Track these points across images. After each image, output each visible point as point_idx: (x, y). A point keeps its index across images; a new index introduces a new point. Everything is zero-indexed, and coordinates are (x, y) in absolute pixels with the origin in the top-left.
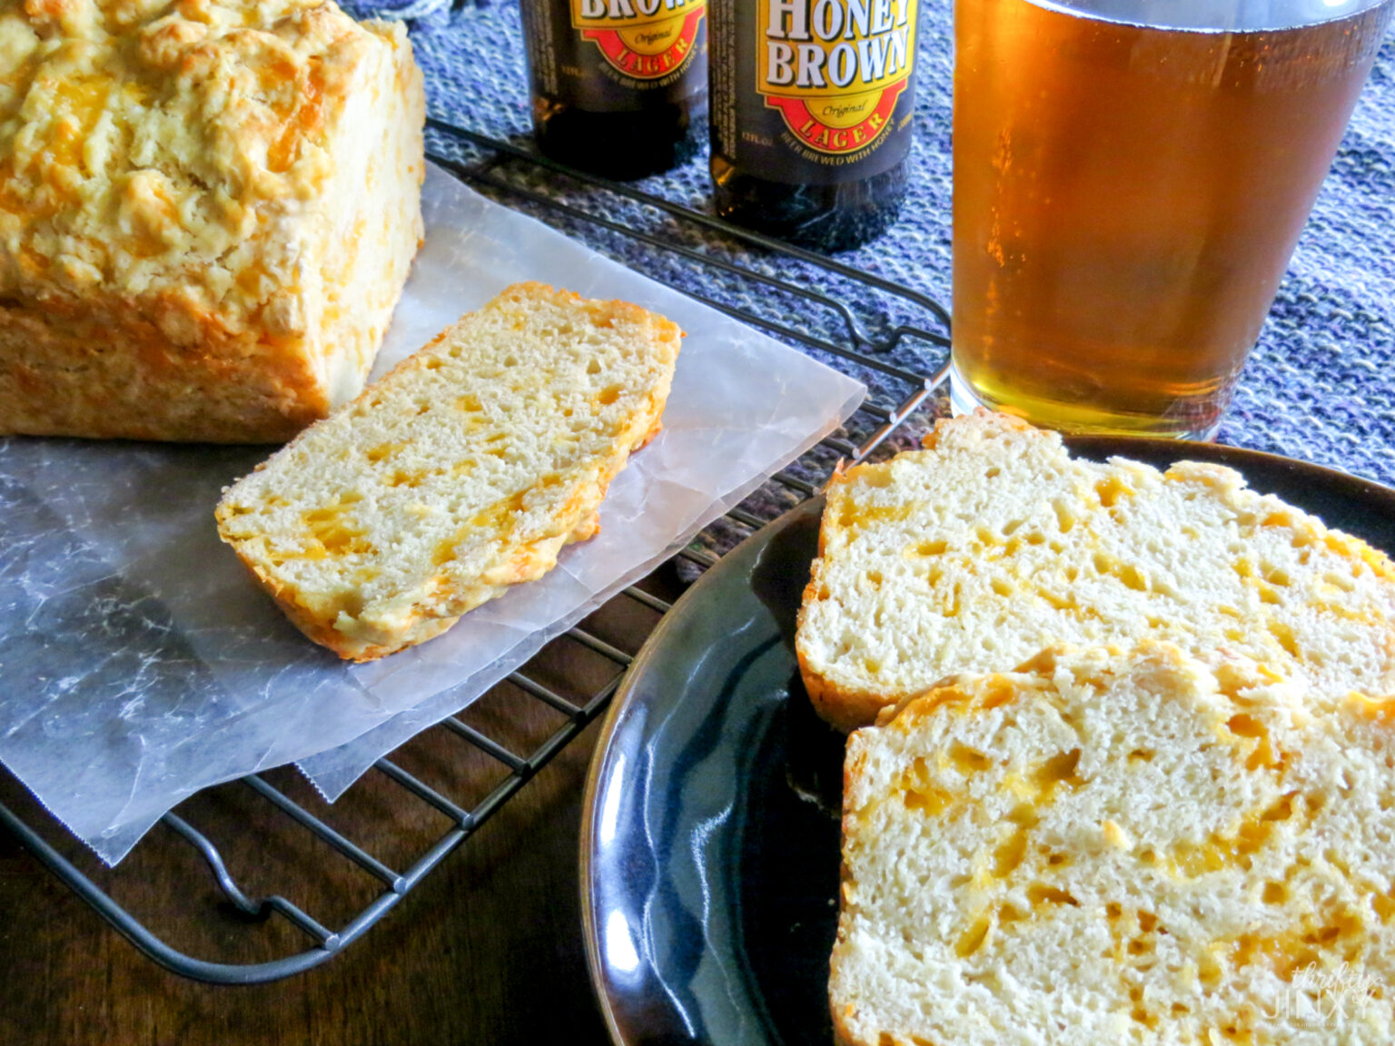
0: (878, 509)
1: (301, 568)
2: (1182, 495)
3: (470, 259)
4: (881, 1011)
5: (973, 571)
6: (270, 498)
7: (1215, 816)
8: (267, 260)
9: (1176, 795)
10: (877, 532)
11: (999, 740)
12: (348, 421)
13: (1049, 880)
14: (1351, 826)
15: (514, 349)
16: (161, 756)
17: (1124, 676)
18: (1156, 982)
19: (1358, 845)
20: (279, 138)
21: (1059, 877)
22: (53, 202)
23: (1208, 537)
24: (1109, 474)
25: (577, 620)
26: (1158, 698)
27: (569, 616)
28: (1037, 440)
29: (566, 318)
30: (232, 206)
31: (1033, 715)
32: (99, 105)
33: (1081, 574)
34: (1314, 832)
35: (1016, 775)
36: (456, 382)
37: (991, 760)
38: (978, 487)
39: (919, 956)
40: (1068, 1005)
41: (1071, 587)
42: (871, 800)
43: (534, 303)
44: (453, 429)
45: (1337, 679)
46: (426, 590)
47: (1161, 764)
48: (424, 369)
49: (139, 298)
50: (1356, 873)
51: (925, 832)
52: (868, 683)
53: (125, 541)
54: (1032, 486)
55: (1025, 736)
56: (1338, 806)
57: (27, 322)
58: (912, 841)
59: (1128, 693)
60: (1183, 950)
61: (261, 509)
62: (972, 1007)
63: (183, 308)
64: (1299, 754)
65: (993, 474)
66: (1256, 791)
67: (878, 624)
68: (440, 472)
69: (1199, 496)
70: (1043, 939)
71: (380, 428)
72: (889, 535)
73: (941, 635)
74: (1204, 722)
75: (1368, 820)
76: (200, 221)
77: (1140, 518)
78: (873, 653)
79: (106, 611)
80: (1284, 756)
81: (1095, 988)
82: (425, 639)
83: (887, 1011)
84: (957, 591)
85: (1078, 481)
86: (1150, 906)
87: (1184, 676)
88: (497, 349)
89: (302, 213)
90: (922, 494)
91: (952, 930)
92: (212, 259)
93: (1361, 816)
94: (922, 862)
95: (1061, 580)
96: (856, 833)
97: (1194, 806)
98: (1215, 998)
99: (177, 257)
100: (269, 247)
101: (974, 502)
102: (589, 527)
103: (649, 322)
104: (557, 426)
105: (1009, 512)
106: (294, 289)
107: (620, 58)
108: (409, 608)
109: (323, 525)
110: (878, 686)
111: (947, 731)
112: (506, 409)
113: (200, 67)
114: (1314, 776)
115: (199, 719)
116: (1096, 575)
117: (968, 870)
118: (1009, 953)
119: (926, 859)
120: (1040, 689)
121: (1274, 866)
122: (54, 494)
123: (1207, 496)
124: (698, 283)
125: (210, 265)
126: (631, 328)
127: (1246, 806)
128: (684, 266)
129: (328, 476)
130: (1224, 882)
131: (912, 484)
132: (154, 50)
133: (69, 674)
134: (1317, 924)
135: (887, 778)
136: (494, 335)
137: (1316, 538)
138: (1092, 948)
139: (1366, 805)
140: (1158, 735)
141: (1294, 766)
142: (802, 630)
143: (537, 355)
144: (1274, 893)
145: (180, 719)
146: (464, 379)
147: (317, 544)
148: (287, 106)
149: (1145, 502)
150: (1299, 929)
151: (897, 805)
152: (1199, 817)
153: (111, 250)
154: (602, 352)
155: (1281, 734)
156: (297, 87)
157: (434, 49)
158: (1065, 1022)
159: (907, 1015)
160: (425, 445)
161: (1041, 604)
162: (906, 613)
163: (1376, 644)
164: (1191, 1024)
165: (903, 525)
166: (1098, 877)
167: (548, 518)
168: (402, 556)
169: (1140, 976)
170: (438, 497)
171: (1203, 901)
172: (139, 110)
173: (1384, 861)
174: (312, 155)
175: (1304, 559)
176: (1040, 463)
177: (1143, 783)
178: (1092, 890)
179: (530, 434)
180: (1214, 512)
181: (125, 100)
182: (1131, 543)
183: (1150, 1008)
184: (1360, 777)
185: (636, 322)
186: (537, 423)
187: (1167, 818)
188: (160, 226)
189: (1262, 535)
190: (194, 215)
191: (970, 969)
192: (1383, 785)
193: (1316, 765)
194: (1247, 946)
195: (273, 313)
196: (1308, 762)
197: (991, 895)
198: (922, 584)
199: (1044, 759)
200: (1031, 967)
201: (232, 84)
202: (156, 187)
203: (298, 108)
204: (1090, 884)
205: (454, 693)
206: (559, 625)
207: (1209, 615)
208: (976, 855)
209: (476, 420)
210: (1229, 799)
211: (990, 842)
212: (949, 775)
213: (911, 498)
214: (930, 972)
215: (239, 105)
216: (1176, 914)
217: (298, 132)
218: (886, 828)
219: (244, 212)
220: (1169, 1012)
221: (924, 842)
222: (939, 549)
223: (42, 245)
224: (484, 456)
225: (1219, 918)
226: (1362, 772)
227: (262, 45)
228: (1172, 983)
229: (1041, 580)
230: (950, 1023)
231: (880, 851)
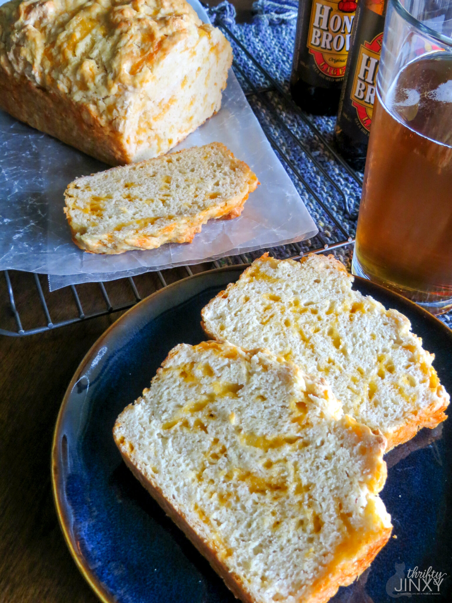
0: (266, 275)
1: (78, 213)
2: (383, 321)
3: (227, 125)
4: (128, 430)
5: (282, 313)
6: (87, 187)
7: (269, 430)
8: (117, 105)
9: (262, 417)
10: (260, 283)
11: (222, 369)
12: (129, 170)
13: (204, 420)
14: (310, 458)
15: (197, 166)
16: (13, 255)
17: (275, 369)
18: (211, 470)
19: (307, 466)
20: (137, 62)
21: (207, 421)
22: (61, 61)
23: (378, 341)
24: (362, 301)
25: (161, 269)
26: (280, 383)
27: (160, 267)
28: (343, 276)
29: (222, 161)
30: (110, 82)
31: (237, 367)
32: (89, 31)
33: (321, 332)
34: (296, 453)
35: (218, 383)
36: (170, 170)
37: (214, 374)
38: (308, 284)
39: (150, 421)
40: (181, 460)
41: (312, 334)
42: (170, 368)
43: (216, 151)
44: (156, 186)
45: (376, 414)
46: (104, 237)
47: (265, 404)
48: (165, 161)
49: (77, 103)
50: (299, 474)
51: (180, 385)
52: (216, 333)
53: (52, 182)
54: (329, 292)
55: (230, 372)
56: (311, 449)
57: (47, 98)
58: (174, 386)
59: (273, 375)
60: (227, 465)
61: (82, 189)
62: (153, 444)
63: (88, 112)
64: (312, 426)
65: (317, 281)
66: (289, 430)
67: (236, 315)
68: (141, 200)
69: (389, 325)
70: (189, 437)
71: (136, 176)
72: (263, 286)
73: (253, 328)
74: (289, 398)
75: (317, 460)
76: (100, 84)
77: (359, 323)
78: (226, 324)
79: (30, 203)
80: (307, 424)
81: (193, 460)
82: (110, 253)
83: (129, 432)
84: (272, 316)
85: (347, 298)
86: (227, 446)
87: (293, 380)
88: (192, 164)
89: (134, 92)
90: (286, 277)
91: (166, 419)
92: (101, 98)
93: (316, 457)
94: (172, 395)
95: (311, 331)
96: (159, 375)
97: (265, 423)
98: (225, 485)
99: (90, 93)
100: (119, 100)
101: (302, 288)
102: (182, 239)
103: (248, 174)
104: (188, 200)
105: (312, 298)
106: (124, 118)
107: (321, 65)
108: (97, 241)
109: (95, 202)
110: (218, 335)
111: (207, 358)
112: (178, 186)
113: (124, 27)
114: (311, 435)
115: (32, 248)
116: (326, 335)
117: (183, 404)
118: (176, 436)
119: (174, 394)
120: (246, 359)
121: (275, 456)
122: (43, 158)
123: (391, 326)
124: (307, 166)
125: (100, 100)
126: (240, 174)
127: (282, 432)
128: (306, 157)
129: (108, 186)
130: (256, 452)
131: (284, 272)
132: (114, 17)
133: (8, 218)
134: (274, 482)
135: (179, 363)
136: (195, 158)
137: (418, 361)
138: (201, 448)
139: (320, 455)
140: (272, 395)
141: (307, 429)
142: (208, 305)
143: (202, 171)
144: (269, 465)
145: (27, 246)
146: (173, 171)
147: (89, 207)
148: (145, 51)
149: (366, 318)
150: (266, 480)
151: (177, 373)
152: (264, 427)
153: (73, 84)
154: (224, 179)
155: (312, 416)
156: (152, 45)
157: (286, 35)
158: (176, 465)
159: (134, 436)
160: (144, 189)
161: (297, 335)
162: (247, 316)
163: (403, 409)
164: (212, 488)
165: (271, 285)
166: (219, 428)
167: (156, 230)
168: (107, 223)
169: (208, 465)
170: (133, 207)
171: (244, 454)
172: (100, 37)
173: (311, 475)
174: (146, 72)
175: (407, 367)
176: (338, 285)
177: (255, 406)
178: (214, 431)
179: (178, 199)
180: (389, 334)
181: (98, 32)
182: (348, 329)
183: (204, 476)
184: (326, 444)
185: (244, 173)
186: (183, 195)
187: (254, 422)
188: (87, 81)
189: (400, 351)
190: (99, 81)
191: (162, 433)
192: (331, 451)
193: (315, 433)
194: (247, 475)
195: (115, 123)
196: (313, 430)
197: (184, 415)
198: (261, 309)
199: (231, 383)
200: (179, 443)
201: (131, 38)
202: (91, 66)
203: (148, 53)
204: (215, 429)
205: (108, 275)
206: (154, 268)
207: (353, 368)
208: (189, 401)
209: (166, 187)
210: (278, 427)
211: (196, 399)
212: (198, 372)
213: (280, 277)
214: (150, 427)
215: (129, 46)
216: (233, 453)
217: (144, 62)
218: (169, 379)
219: (113, 86)
220: (208, 481)
221: (177, 389)
222: (276, 299)
223: (54, 75)
224: (158, 200)
225: (245, 462)
226: (328, 443)
227: (149, 25)
228: (216, 473)
229: (304, 327)
230: (143, 445)
231: (162, 384)
